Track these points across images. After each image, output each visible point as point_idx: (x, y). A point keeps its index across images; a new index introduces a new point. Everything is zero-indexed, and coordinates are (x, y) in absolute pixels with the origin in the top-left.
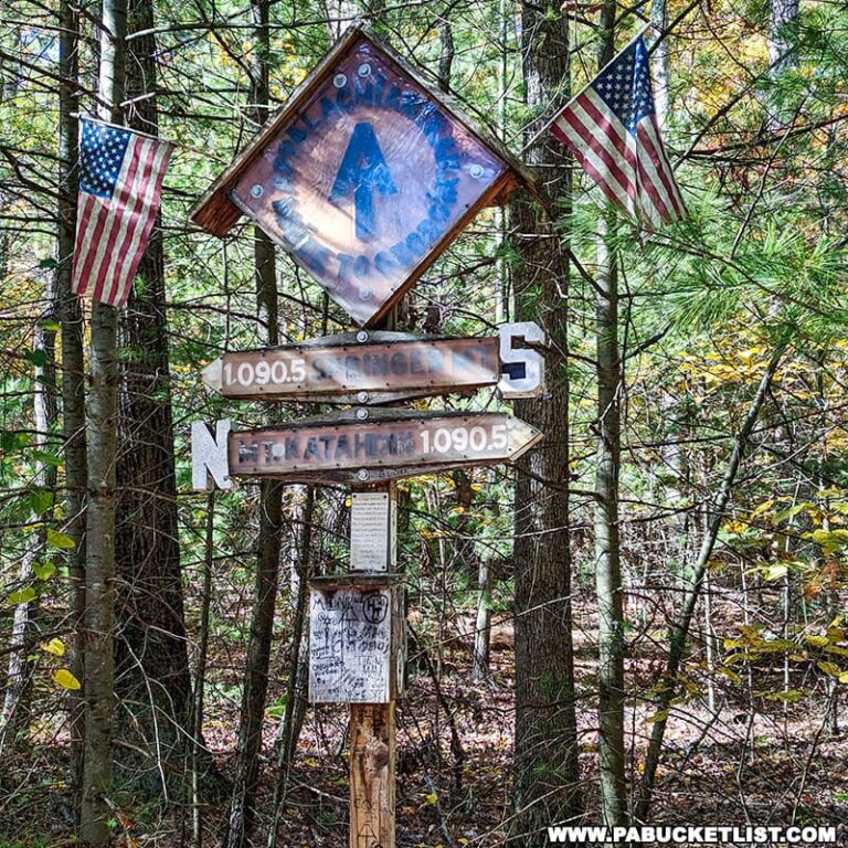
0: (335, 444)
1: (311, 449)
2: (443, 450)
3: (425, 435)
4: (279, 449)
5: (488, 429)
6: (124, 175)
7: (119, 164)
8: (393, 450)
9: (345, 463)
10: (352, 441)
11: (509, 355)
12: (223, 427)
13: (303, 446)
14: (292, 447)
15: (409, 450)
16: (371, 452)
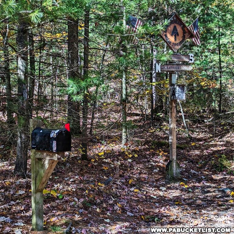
0: (172, 67)
1: (170, 68)
2: (184, 69)
3: (182, 67)
4: (166, 68)
5: (188, 67)
6: (136, 25)
7: (135, 23)
8: (179, 69)
9: (174, 70)
10: (174, 67)
11: (191, 58)
12: (160, 64)
13: (169, 67)
14: (167, 68)
15: (180, 69)
16: (176, 69)
